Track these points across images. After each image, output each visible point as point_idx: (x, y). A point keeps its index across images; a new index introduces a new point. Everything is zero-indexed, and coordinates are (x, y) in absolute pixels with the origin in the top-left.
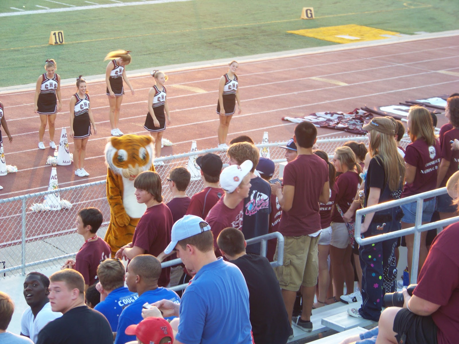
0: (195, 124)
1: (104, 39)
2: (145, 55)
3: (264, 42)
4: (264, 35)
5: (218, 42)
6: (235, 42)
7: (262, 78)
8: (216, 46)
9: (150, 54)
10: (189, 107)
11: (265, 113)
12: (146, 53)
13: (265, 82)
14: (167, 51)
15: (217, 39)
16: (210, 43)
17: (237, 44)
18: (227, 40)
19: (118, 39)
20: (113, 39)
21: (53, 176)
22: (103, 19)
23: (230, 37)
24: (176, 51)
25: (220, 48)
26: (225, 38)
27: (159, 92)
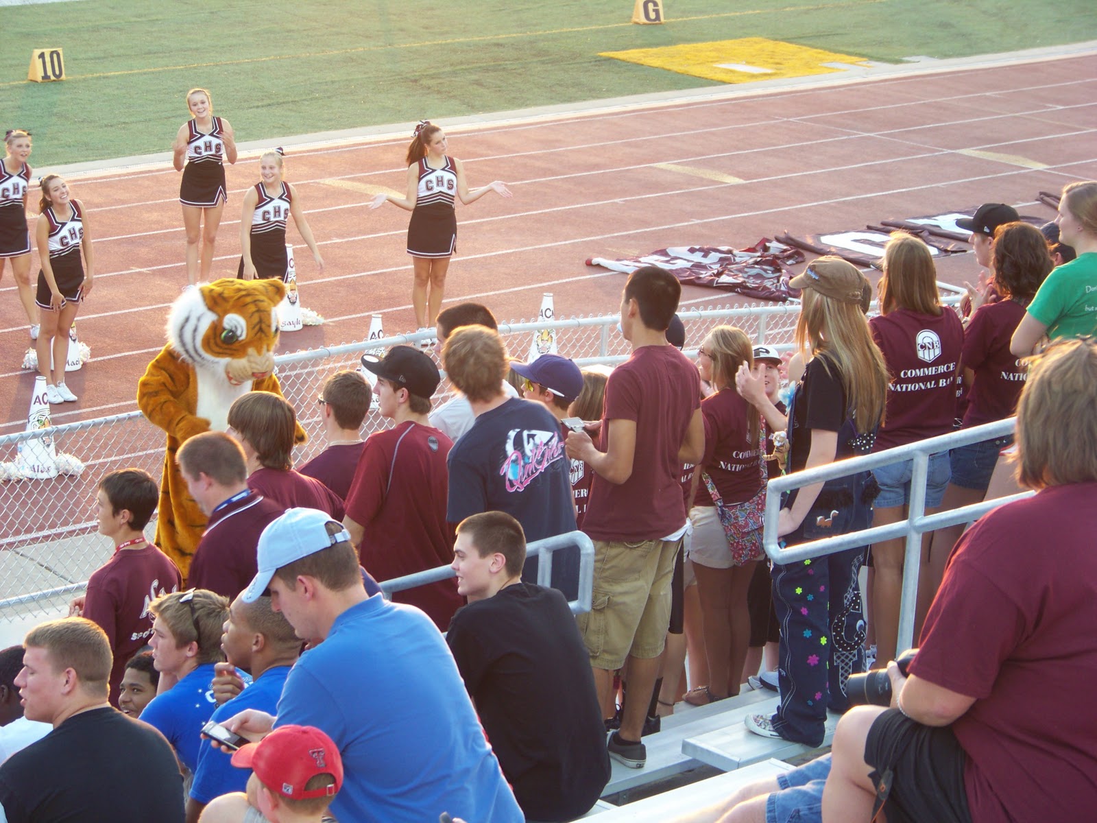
0: (376, 274)
1: (160, 69)
2: (258, 107)
3: (543, 78)
4: (543, 63)
5: (432, 77)
6: (474, 77)
7: (538, 164)
8: (429, 88)
9: (269, 105)
10: (364, 234)
11: (545, 249)
12: (260, 104)
13: (545, 176)
14: (311, 99)
15: (432, 71)
16: (416, 81)
17: (478, 83)
18: (454, 73)
19: (195, 68)
20: (182, 70)
21: (38, 397)
22: (157, 20)
23: (464, 67)
24: (334, 99)
25: (439, 92)
26: (448, 69)
27: (269, 200)
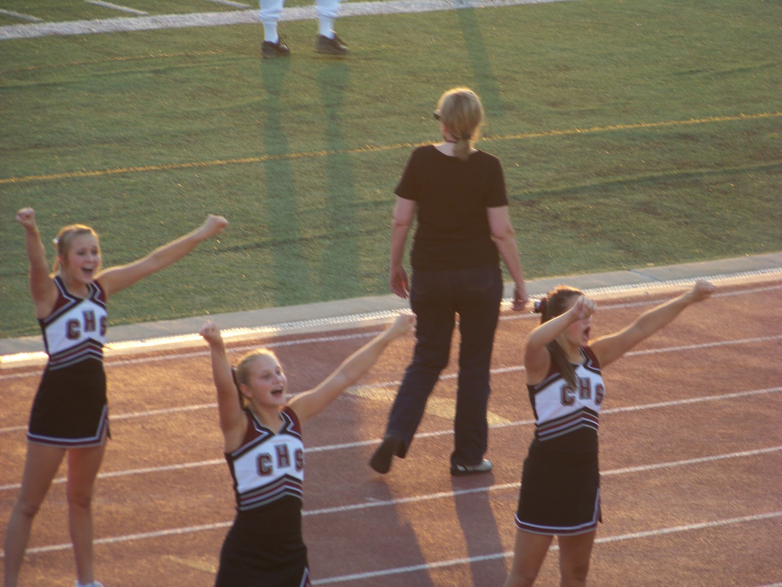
0: (448, 568)
1: (59, 176)
2: (236, 249)
3: (768, 200)
4: (768, 170)
5: (563, 195)
6: (641, 197)
7: (754, 362)
8: (556, 217)
9: (258, 246)
10: (428, 491)
11: (764, 522)
12: (240, 244)
13: (766, 384)
14: (337, 236)
15: (562, 186)
16: (531, 203)
17: (647, 208)
18: (605, 189)
19: (123, 175)
20: (99, 178)
22: (55, 84)
23: (620, 178)
24: (378, 236)
25: (574, 225)
26: (595, 181)
27: (266, 433)
